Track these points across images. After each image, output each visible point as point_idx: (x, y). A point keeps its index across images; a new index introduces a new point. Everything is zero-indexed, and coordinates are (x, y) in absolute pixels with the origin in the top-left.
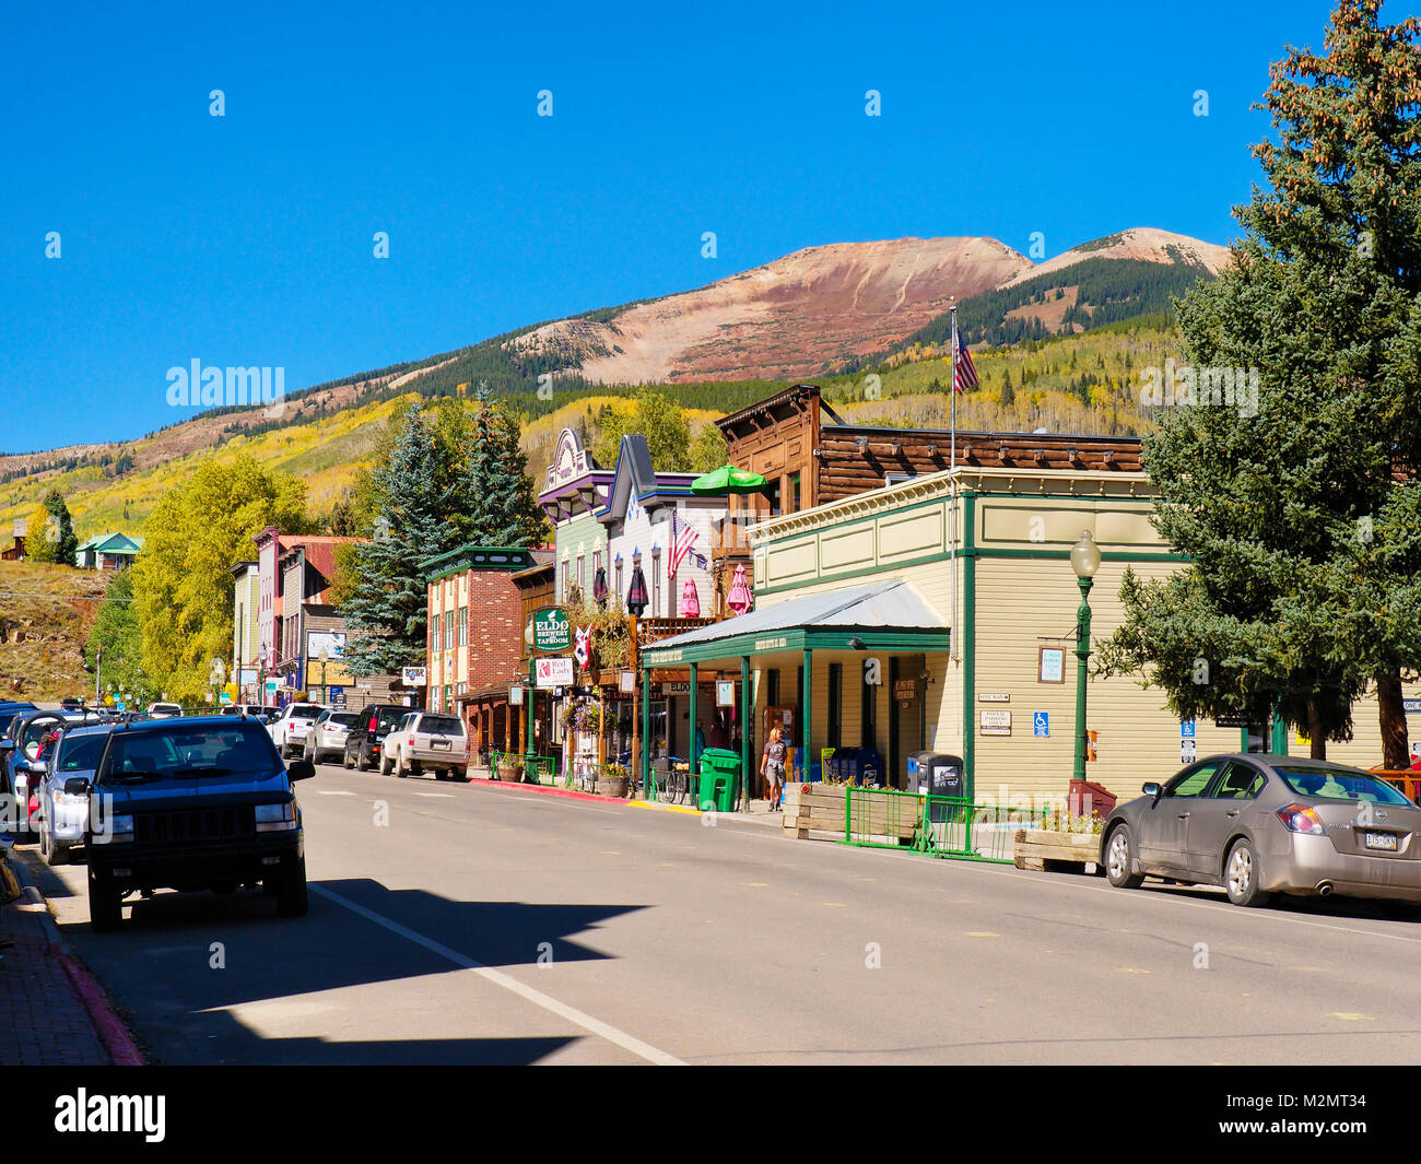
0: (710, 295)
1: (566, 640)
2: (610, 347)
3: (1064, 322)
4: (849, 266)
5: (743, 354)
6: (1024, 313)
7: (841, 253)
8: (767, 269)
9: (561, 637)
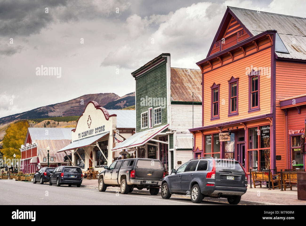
2: (53, 110)
3: (124, 106)
4: (92, 97)
5: (74, 111)
6: (118, 105)
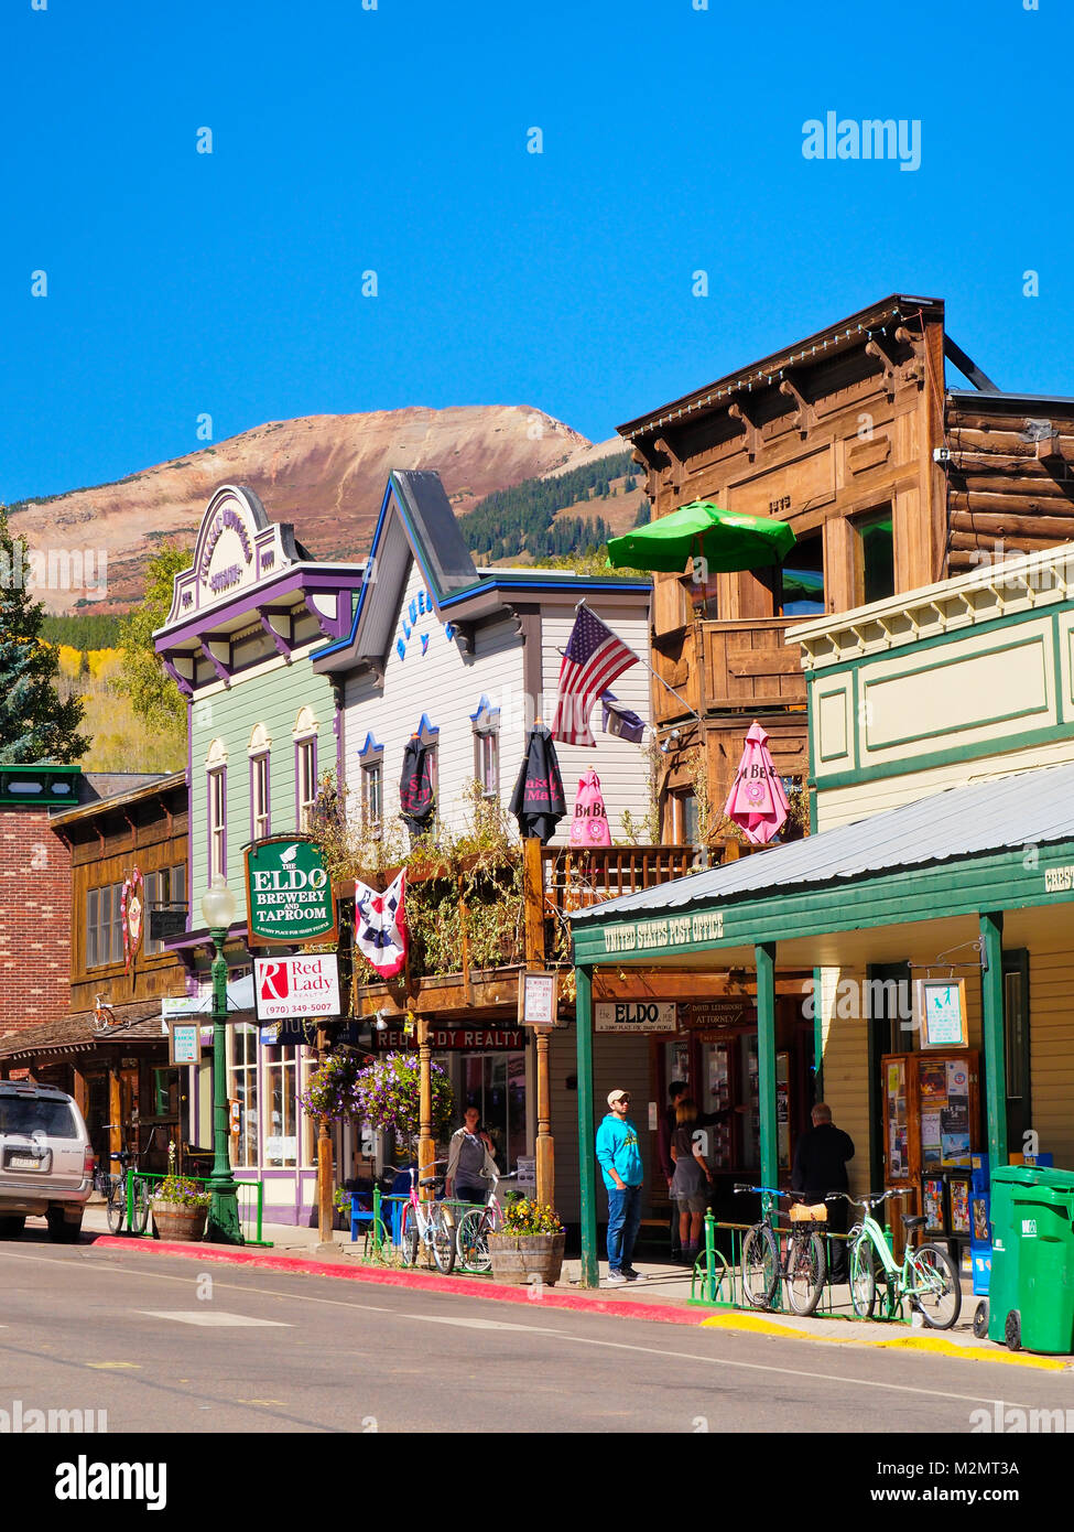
0: (132, 491)
1: (321, 913)
6: (580, 512)
7: (317, 429)
8: (213, 452)
9: (312, 905)
